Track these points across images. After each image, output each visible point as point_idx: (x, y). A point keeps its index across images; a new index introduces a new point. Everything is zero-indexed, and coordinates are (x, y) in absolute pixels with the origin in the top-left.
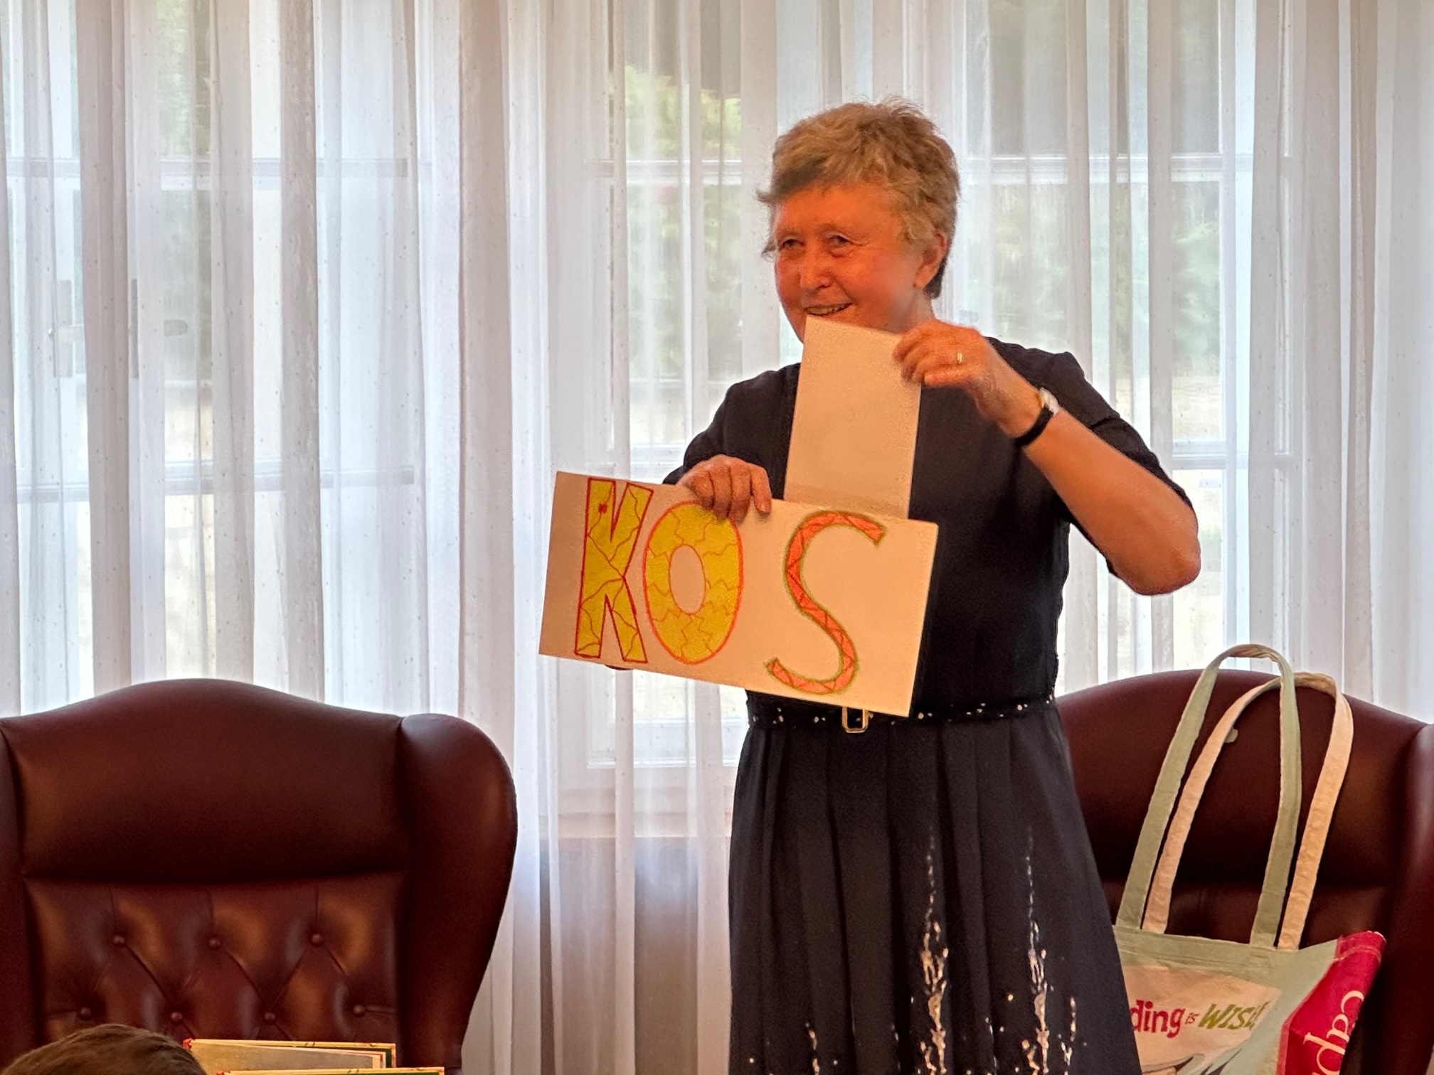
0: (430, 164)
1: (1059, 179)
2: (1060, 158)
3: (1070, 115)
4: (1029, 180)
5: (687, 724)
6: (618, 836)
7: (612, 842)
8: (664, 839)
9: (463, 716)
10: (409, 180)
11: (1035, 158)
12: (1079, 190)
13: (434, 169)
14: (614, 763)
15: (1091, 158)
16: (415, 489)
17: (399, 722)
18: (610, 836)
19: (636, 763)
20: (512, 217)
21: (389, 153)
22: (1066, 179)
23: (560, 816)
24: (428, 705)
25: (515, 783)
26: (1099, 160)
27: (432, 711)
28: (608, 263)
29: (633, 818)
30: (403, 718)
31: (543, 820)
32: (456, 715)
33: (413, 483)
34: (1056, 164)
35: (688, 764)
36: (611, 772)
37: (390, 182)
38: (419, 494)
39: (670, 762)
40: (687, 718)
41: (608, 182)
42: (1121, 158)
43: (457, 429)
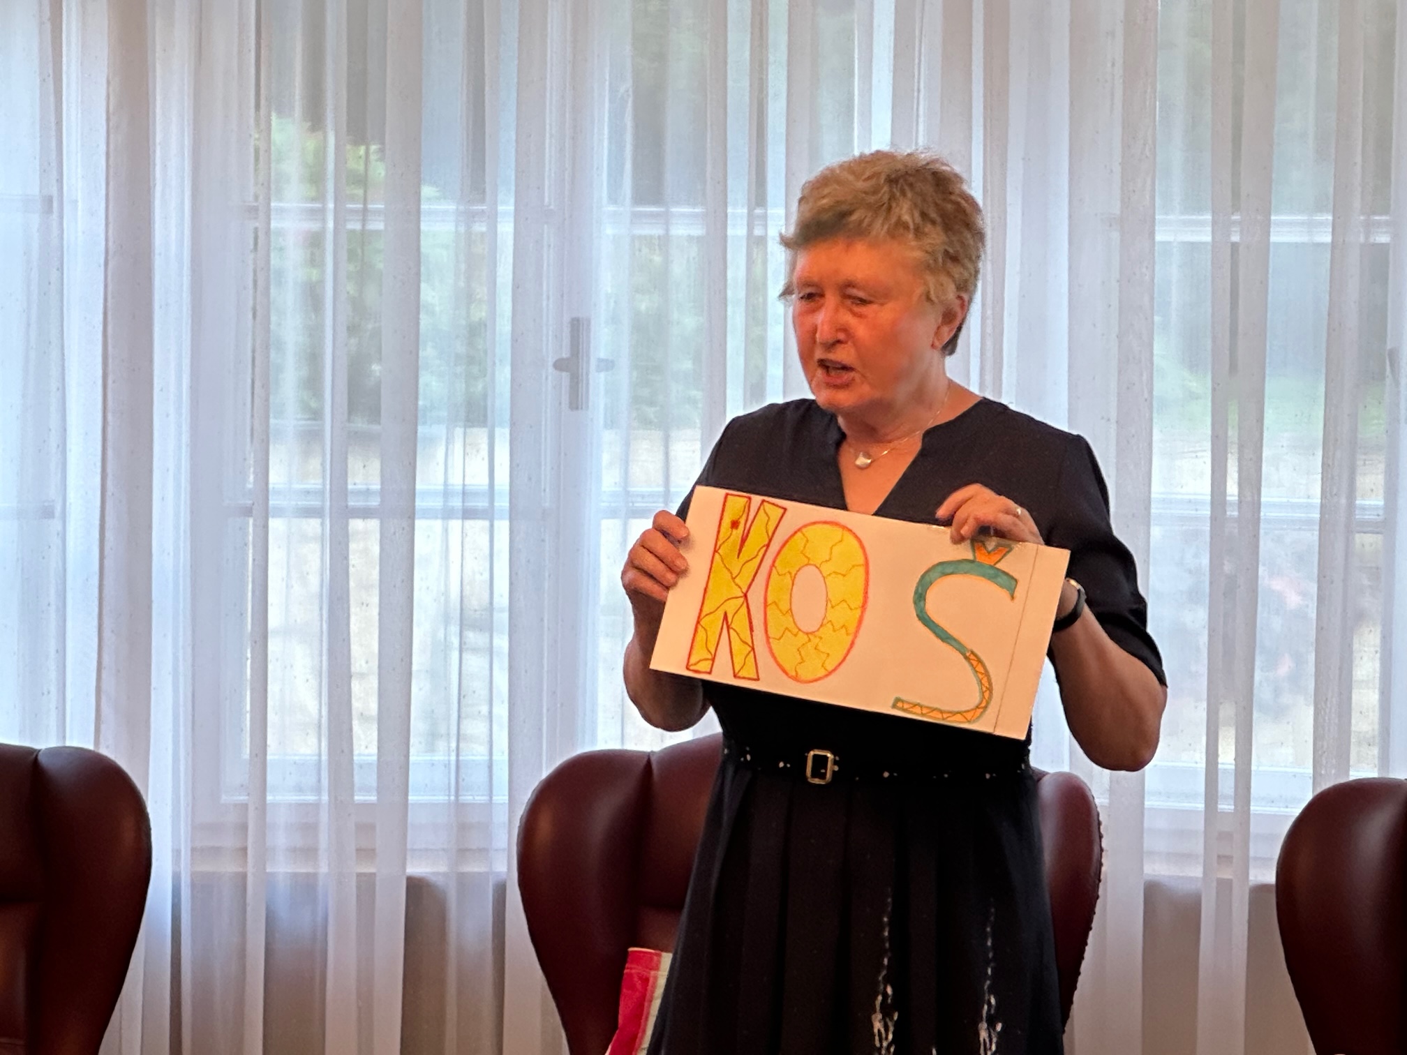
0: (76, 201)
1: (698, 231)
2: (698, 210)
3: (709, 168)
4: (667, 230)
5: (320, 761)
6: (250, 870)
7: (244, 877)
8: (295, 875)
9: (99, 748)
10: (55, 216)
11: (674, 210)
12: (716, 241)
13: (80, 204)
14: (246, 798)
15: (730, 210)
16: (56, 524)
17: (35, 754)
18: (241, 870)
19: (269, 798)
20: (157, 257)
21: (35, 190)
22: (705, 230)
23: (193, 850)
24: (64, 738)
25: (151, 817)
26: (737, 212)
27: (68, 744)
28: (251, 303)
29: (264, 854)
30: (39, 751)
31: (177, 853)
32: (91, 747)
33: (53, 517)
34: (695, 215)
35: (320, 799)
36: (244, 807)
37: (35, 220)
38: (60, 528)
39: (302, 798)
40: (320, 755)
41: (252, 224)
42: (758, 211)
43: (99, 464)
